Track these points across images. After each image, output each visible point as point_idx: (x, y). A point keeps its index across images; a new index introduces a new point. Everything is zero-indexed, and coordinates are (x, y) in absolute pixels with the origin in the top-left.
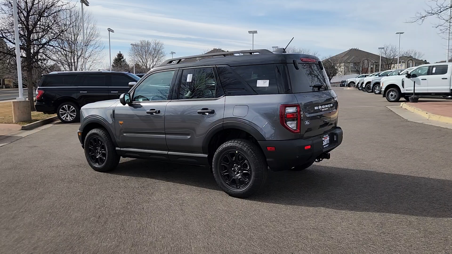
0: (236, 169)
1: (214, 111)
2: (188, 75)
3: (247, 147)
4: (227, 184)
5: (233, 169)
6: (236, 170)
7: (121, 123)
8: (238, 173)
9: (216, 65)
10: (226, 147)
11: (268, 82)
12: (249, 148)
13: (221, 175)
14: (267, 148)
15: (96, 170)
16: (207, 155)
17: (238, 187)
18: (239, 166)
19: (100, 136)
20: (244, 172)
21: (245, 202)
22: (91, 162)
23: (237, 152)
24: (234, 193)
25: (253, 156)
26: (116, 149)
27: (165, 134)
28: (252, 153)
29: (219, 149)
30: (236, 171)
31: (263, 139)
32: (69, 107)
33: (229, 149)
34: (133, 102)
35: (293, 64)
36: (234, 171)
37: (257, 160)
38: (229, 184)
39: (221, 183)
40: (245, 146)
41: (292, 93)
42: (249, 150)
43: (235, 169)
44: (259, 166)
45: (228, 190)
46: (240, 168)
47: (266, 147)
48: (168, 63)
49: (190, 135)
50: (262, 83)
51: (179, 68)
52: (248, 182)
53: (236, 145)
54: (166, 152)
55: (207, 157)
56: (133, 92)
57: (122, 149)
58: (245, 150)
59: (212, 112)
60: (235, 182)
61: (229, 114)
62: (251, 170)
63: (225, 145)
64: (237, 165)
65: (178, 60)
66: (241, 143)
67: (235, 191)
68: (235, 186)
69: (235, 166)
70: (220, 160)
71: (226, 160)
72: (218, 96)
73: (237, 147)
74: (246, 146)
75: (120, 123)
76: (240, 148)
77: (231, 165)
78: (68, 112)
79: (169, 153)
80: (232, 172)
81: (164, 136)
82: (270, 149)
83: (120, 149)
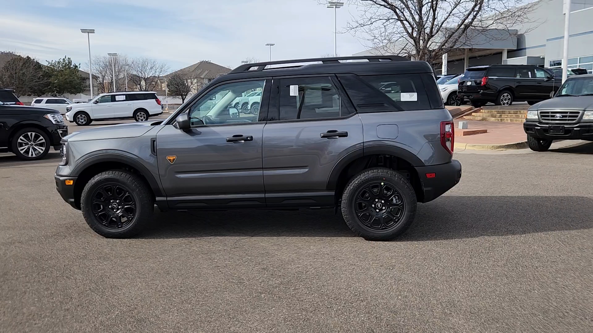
0: (379, 205)
1: (347, 133)
2: (291, 86)
3: (398, 176)
4: (366, 225)
5: (373, 206)
6: (379, 206)
7: (172, 159)
8: (381, 210)
9: (335, 74)
10: (366, 179)
11: (415, 94)
12: (400, 177)
13: (357, 215)
15: (107, 237)
16: (334, 192)
17: (384, 227)
19: (124, 183)
20: (391, 207)
23: (382, 184)
24: (378, 236)
25: (407, 186)
26: (157, 200)
27: (263, 169)
28: (405, 184)
29: (355, 182)
31: (421, 164)
33: (371, 181)
36: (376, 208)
38: (369, 225)
39: (358, 225)
42: (401, 179)
43: (377, 206)
45: (367, 234)
46: (384, 203)
47: (426, 174)
49: (308, 167)
50: (406, 97)
51: (273, 77)
52: (399, 219)
53: (381, 174)
54: (262, 195)
55: (333, 194)
57: (169, 199)
58: (395, 180)
59: (345, 135)
60: (378, 223)
61: (370, 136)
63: (365, 176)
64: (380, 200)
66: (388, 171)
67: (377, 232)
68: (379, 227)
69: (378, 202)
70: (357, 195)
72: (345, 114)
73: (383, 177)
74: (396, 175)
75: (170, 160)
76: (388, 179)
77: (371, 201)
79: (268, 195)
80: (373, 210)
81: (259, 172)
82: (431, 175)
83: (166, 198)
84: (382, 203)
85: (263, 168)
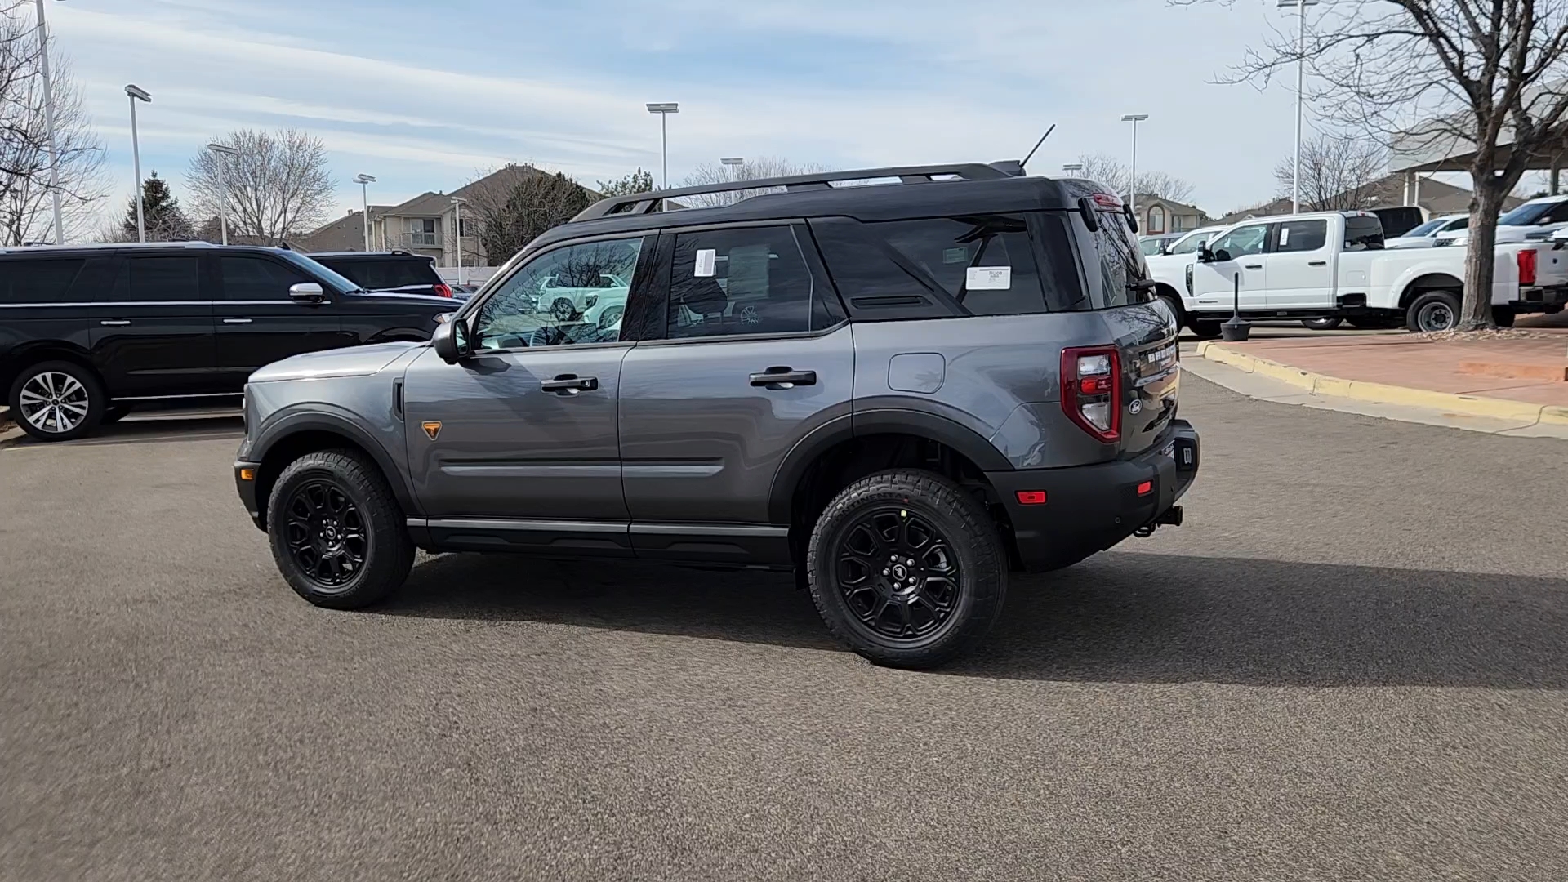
0: (900, 571)
1: (814, 374)
2: (699, 252)
3: (944, 495)
4: (866, 623)
5: (885, 572)
6: (900, 574)
7: (433, 428)
8: (905, 584)
9: (805, 218)
10: (862, 499)
11: (1006, 271)
12: (950, 499)
13: (843, 594)
14: (1019, 493)
15: (317, 605)
16: (787, 530)
17: (910, 633)
18: (909, 562)
19: (341, 480)
20: (929, 579)
21: (944, 680)
22: (301, 577)
23: (904, 513)
24: (894, 655)
25: (968, 523)
26: (408, 524)
27: (621, 461)
28: (962, 516)
29: (836, 505)
30: (899, 577)
31: (1003, 464)
32: (59, 381)
33: (874, 506)
34: (477, 351)
35: (1078, 213)
36: (891, 579)
37: (981, 539)
38: (873, 624)
39: (845, 621)
40: (935, 493)
41: (1092, 310)
42: (950, 504)
43: (896, 572)
44: (988, 557)
45: (871, 646)
46: (911, 567)
47: (1016, 492)
48: (607, 213)
49: (723, 461)
50: (986, 278)
51: (661, 228)
52: (947, 614)
53: (900, 489)
54: (622, 527)
55: (786, 535)
56: (474, 315)
57: (432, 523)
58: (936, 507)
59: (809, 380)
60: (896, 618)
61: (872, 384)
62: (958, 570)
63: (859, 491)
64: (902, 559)
65: (651, 202)
66: (918, 481)
67: (899, 645)
68: (898, 630)
69: (896, 562)
70: (842, 540)
71: (863, 542)
72: (821, 324)
73: (906, 497)
74: (938, 491)
75: (428, 430)
76: (918, 501)
77: (879, 559)
78: (54, 398)
79: (636, 528)
80: (884, 581)
81: (614, 469)
82: (1030, 497)
83: (425, 521)
84: (906, 565)
85: (620, 459)
